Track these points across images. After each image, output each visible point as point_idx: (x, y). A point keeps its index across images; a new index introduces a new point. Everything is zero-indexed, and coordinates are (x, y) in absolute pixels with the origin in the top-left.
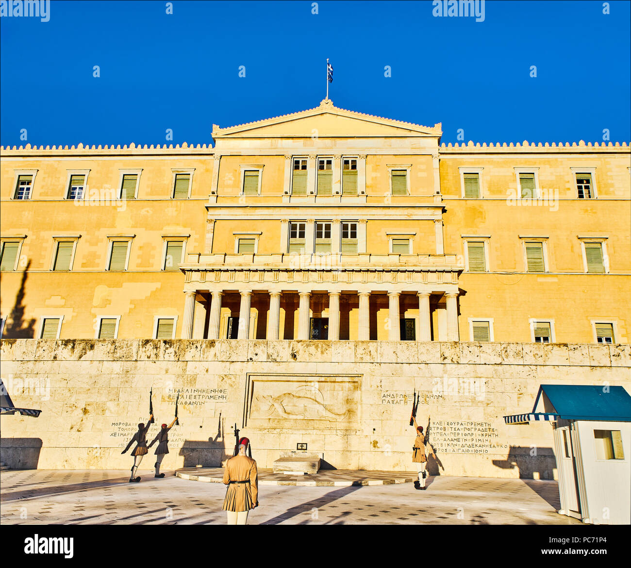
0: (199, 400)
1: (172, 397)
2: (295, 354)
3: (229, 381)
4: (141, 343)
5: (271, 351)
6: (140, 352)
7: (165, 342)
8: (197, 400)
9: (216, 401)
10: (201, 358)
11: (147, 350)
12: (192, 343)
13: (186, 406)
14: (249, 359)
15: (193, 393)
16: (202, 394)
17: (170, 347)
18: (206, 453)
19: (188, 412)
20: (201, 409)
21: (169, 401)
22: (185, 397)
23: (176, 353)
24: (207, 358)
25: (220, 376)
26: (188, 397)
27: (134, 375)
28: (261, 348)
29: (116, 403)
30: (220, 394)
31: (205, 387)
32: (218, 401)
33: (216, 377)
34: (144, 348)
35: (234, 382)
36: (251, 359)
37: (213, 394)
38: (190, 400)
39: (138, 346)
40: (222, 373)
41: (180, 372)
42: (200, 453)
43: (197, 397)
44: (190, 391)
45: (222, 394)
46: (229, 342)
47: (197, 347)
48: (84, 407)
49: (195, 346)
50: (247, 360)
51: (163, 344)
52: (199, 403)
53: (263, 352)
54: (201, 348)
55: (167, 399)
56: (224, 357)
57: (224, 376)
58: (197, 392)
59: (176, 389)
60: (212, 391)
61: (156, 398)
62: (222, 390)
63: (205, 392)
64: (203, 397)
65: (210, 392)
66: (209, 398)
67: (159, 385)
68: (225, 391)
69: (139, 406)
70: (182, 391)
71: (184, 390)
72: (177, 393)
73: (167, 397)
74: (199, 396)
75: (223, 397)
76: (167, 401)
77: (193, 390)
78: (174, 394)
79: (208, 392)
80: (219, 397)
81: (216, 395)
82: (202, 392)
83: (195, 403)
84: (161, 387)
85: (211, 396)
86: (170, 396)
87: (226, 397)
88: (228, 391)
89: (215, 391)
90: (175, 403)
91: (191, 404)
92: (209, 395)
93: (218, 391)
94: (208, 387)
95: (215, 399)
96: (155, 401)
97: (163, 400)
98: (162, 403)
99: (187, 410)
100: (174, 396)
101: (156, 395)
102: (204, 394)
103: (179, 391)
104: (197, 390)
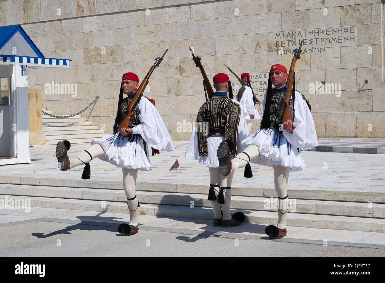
0: (317, 46)
1: (280, 44)
3: (356, 15)
8: (315, 46)
9: (340, 45)
15: (307, 37)
16: (320, 37)
18: (334, 119)
19: (304, 63)
20: (322, 58)
21: (277, 50)
22: (297, 42)
29: (213, 57)
30: (345, 35)
31: (323, 26)
32: (343, 44)
33: (337, 9)
37: (335, 35)
40: (346, 3)
41: (287, 8)
42: (327, 119)
43: (314, 41)
44: (303, 33)
45: (348, 34)
48: (177, 65)
52: (317, 49)
55: (274, 47)
57: (348, 8)
58: (313, 34)
59: (284, 33)
60: (334, 31)
61: (260, 48)
62: (347, 28)
63: (324, 34)
64: (321, 41)
65: (331, 32)
66: (331, 41)
67: (262, 30)
68: (352, 29)
69: (241, 59)
70: (293, 35)
71: (295, 33)
72: (286, 38)
73: (275, 44)
74: (317, 39)
75: (350, 39)
76: (275, 50)
77: (307, 32)
78: (283, 40)
79: (328, 33)
80: (344, 38)
81: (340, 37)
82: (320, 33)
83: (312, 49)
84: (264, 32)
85: (332, 39)
86: (278, 43)
87: (354, 39)
88: (356, 30)
89: (338, 31)
90: (286, 53)
91: (306, 52)
92: (330, 37)
93: (342, 31)
94: (327, 25)
95: (338, 42)
96: (260, 51)
97: (270, 49)
98: (269, 53)
99: (303, 61)
100: (283, 42)
101: (259, 43)
102: (323, 36)
103: (289, 35)
104: (312, 32)
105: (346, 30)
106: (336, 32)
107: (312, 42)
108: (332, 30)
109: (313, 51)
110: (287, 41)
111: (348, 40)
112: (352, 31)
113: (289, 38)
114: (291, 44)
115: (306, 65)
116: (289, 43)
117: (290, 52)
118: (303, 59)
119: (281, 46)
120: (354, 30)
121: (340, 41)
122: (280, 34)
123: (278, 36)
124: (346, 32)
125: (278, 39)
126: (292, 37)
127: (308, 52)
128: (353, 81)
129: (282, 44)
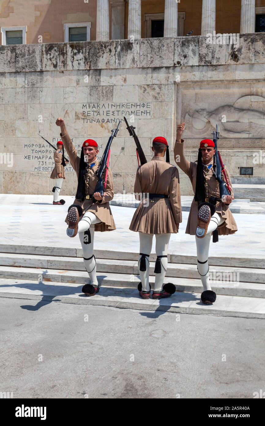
1: (86, 114)
2: (237, 53)
3: (152, 93)
4: (44, 49)
5: (204, 51)
6: (45, 60)
7: (72, 46)
8: (117, 117)
9: (138, 117)
10: (116, 65)
11: (51, 57)
12: (104, 45)
13: (104, 124)
14: (176, 63)
15: (110, 109)
16: (121, 110)
17: (79, 52)
19: (107, 131)
20: (122, 128)
21: (84, 119)
22: (101, 112)
23: (86, 59)
24: (123, 64)
25: (140, 87)
26: (105, 114)
27: (41, 89)
28: (191, 48)
29: (25, 122)
30: (142, 109)
31: (124, 101)
32: (141, 117)
33: (137, 87)
34: (49, 55)
35: (159, 93)
36: (179, 63)
37: (134, 109)
38: (108, 117)
39: (41, 53)
40: (144, 83)
41: (93, 83)
42: (125, 179)
43: (116, 113)
44: (106, 105)
45: (145, 109)
46: (149, 42)
47: (110, 51)
49: (108, 50)
50: (172, 65)
51: (69, 49)
52: (118, 120)
53: (194, 53)
54: (116, 51)
55: (80, 116)
56: (145, 61)
57: (146, 87)
58: (115, 106)
59: (90, 104)
60: (133, 105)
61: (68, 115)
62: (144, 103)
63: (124, 107)
64: (122, 113)
65: (131, 106)
66: (130, 114)
67: (71, 100)
68: (148, 104)
69: (51, 124)
70: (98, 106)
71: (100, 105)
72: (91, 109)
73: (81, 113)
74: (118, 111)
75: (147, 113)
76: (81, 118)
77: (110, 104)
78: (89, 110)
79: (128, 107)
80: (142, 112)
81: (138, 111)
82: (121, 106)
83: (114, 120)
84: (73, 102)
85: (132, 112)
86: (84, 113)
87: (150, 113)
88: (152, 105)
89: (137, 106)
90: (91, 121)
91: (109, 121)
92: (130, 110)
93: (140, 105)
94: (127, 100)
95: (137, 115)
96: (68, 118)
97: (77, 117)
98: (76, 121)
99: (106, 129)
100: (89, 112)
101: (68, 112)
102: (123, 109)
103: (94, 106)
104: (114, 105)
105: (144, 105)
106: (135, 106)
107: (114, 113)
108: (132, 105)
109: (114, 121)
110: (92, 111)
111: (145, 113)
112: (148, 106)
113: (94, 109)
114: (96, 114)
115: (108, 133)
116: (94, 114)
117: (95, 121)
118: (106, 127)
119: (87, 115)
120: (150, 105)
121: (138, 114)
122: (86, 105)
123: (85, 107)
124: (143, 107)
125: (85, 109)
126: (96, 108)
127: (110, 122)
128: (148, 148)
129: (88, 114)
